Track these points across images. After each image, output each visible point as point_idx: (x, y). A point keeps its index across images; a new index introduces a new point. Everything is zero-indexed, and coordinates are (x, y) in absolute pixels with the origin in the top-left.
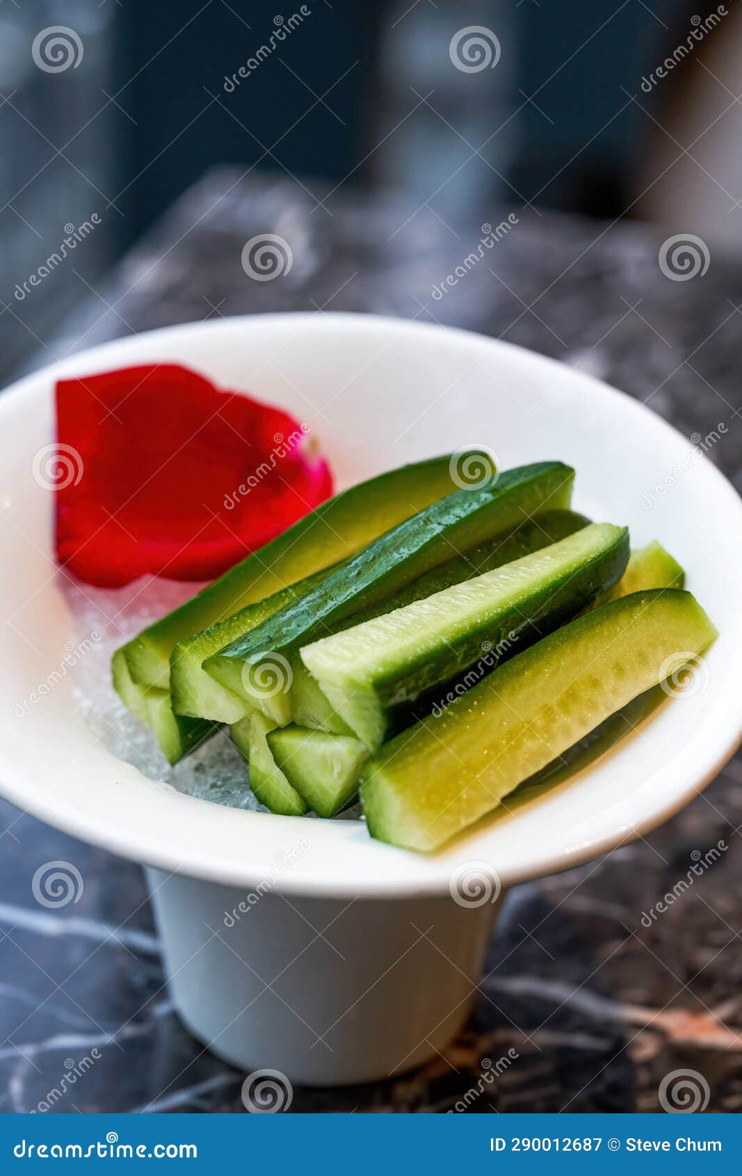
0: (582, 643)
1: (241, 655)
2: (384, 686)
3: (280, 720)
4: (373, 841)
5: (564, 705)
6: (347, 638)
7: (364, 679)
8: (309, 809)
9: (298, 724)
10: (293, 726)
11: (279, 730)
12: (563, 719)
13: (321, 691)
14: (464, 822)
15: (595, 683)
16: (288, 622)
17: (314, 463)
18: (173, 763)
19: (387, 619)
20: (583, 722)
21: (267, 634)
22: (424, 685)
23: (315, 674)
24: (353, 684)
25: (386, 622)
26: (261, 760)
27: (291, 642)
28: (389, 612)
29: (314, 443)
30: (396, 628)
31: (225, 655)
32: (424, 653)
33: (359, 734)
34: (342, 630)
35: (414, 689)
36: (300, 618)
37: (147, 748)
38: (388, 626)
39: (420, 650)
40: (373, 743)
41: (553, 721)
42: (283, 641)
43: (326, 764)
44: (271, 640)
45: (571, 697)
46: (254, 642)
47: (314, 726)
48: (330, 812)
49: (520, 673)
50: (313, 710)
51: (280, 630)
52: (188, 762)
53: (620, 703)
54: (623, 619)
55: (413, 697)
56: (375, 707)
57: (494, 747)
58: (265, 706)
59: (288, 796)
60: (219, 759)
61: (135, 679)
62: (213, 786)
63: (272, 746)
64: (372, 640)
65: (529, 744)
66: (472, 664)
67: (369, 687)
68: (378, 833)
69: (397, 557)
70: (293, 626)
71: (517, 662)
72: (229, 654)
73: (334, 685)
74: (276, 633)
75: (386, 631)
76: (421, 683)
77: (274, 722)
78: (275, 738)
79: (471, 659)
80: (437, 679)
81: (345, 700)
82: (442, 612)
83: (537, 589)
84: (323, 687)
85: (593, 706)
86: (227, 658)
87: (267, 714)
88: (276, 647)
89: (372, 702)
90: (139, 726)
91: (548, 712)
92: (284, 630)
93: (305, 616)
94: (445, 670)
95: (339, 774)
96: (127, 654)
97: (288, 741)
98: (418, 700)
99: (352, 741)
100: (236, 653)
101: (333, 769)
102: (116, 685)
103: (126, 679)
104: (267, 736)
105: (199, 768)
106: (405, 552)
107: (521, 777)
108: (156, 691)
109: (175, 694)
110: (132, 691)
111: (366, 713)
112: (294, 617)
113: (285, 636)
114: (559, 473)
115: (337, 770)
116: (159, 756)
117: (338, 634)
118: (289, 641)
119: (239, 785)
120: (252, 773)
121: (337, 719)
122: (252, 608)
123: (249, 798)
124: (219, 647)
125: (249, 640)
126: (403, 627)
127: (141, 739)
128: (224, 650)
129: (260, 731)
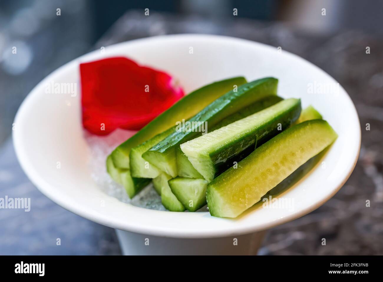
0: (287, 140)
1: (157, 149)
2: (214, 156)
3: (173, 175)
4: (212, 217)
5: (282, 163)
6: (198, 140)
7: (206, 153)
8: (186, 209)
9: (180, 176)
10: (178, 177)
11: (173, 179)
12: (282, 168)
13: (189, 161)
14: (248, 207)
15: (293, 154)
16: (174, 137)
17: (177, 90)
18: (132, 197)
19: (213, 133)
20: (290, 169)
21: (166, 142)
22: (229, 156)
23: (186, 154)
24: (202, 156)
25: (212, 134)
26: (166, 192)
27: (176, 144)
28: (213, 131)
29: (177, 83)
30: (216, 136)
31: (150, 150)
32: (228, 143)
33: (205, 177)
34: (196, 138)
35: (225, 157)
36: (179, 135)
37: (121, 193)
38: (213, 136)
39: (226, 143)
40: (210, 179)
41: (279, 168)
42: (173, 144)
43: (192, 191)
44: (168, 144)
45: (284, 160)
46: (161, 145)
47: (186, 176)
48: (194, 210)
49: (264, 151)
50: (186, 169)
51: (171, 140)
52: (137, 198)
53: (303, 162)
54: (302, 131)
55: (224, 161)
56: (210, 165)
57: (257, 178)
58: (167, 170)
59: (177, 204)
60: (149, 196)
61: (115, 166)
62: (147, 205)
63: (170, 185)
64: (208, 141)
65: (270, 177)
66: (246, 148)
67: (208, 156)
68: (214, 213)
69: (214, 112)
70: (176, 138)
71: (264, 147)
72: (152, 150)
73: (194, 158)
74: (170, 141)
75: (213, 137)
76: (227, 155)
77: (171, 176)
78: (171, 182)
79: (246, 146)
80: (234, 154)
81: (198, 163)
82: (234, 130)
83: (269, 120)
84: (190, 159)
85: (293, 163)
86: (151, 151)
87: (168, 173)
88: (170, 146)
89: (209, 163)
90: (118, 185)
91: (276, 165)
92: (173, 140)
93: (180, 135)
94: (237, 150)
95: (197, 194)
96: (112, 157)
97: (177, 183)
98: (227, 161)
99: (202, 180)
100: (155, 149)
101: (195, 192)
102: (108, 170)
103: (112, 167)
104: (168, 182)
105: (142, 199)
106: (217, 110)
107: (268, 190)
108: (123, 170)
109: (131, 169)
110: (114, 171)
111: (207, 167)
112: (177, 135)
113: (173, 142)
114: (272, 82)
115: (196, 192)
116: (126, 196)
117: (194, 139)
118: (175, 144)
119: (157, 203)
120: (162, 197)
121: (195, 171)
122: (159, 135)
123: (162, 207)
124: (147, 149)
125: (160, 145)
126: (218, 135)
127: (118, 190)
128: (151, 149)
129: (165, 180)
